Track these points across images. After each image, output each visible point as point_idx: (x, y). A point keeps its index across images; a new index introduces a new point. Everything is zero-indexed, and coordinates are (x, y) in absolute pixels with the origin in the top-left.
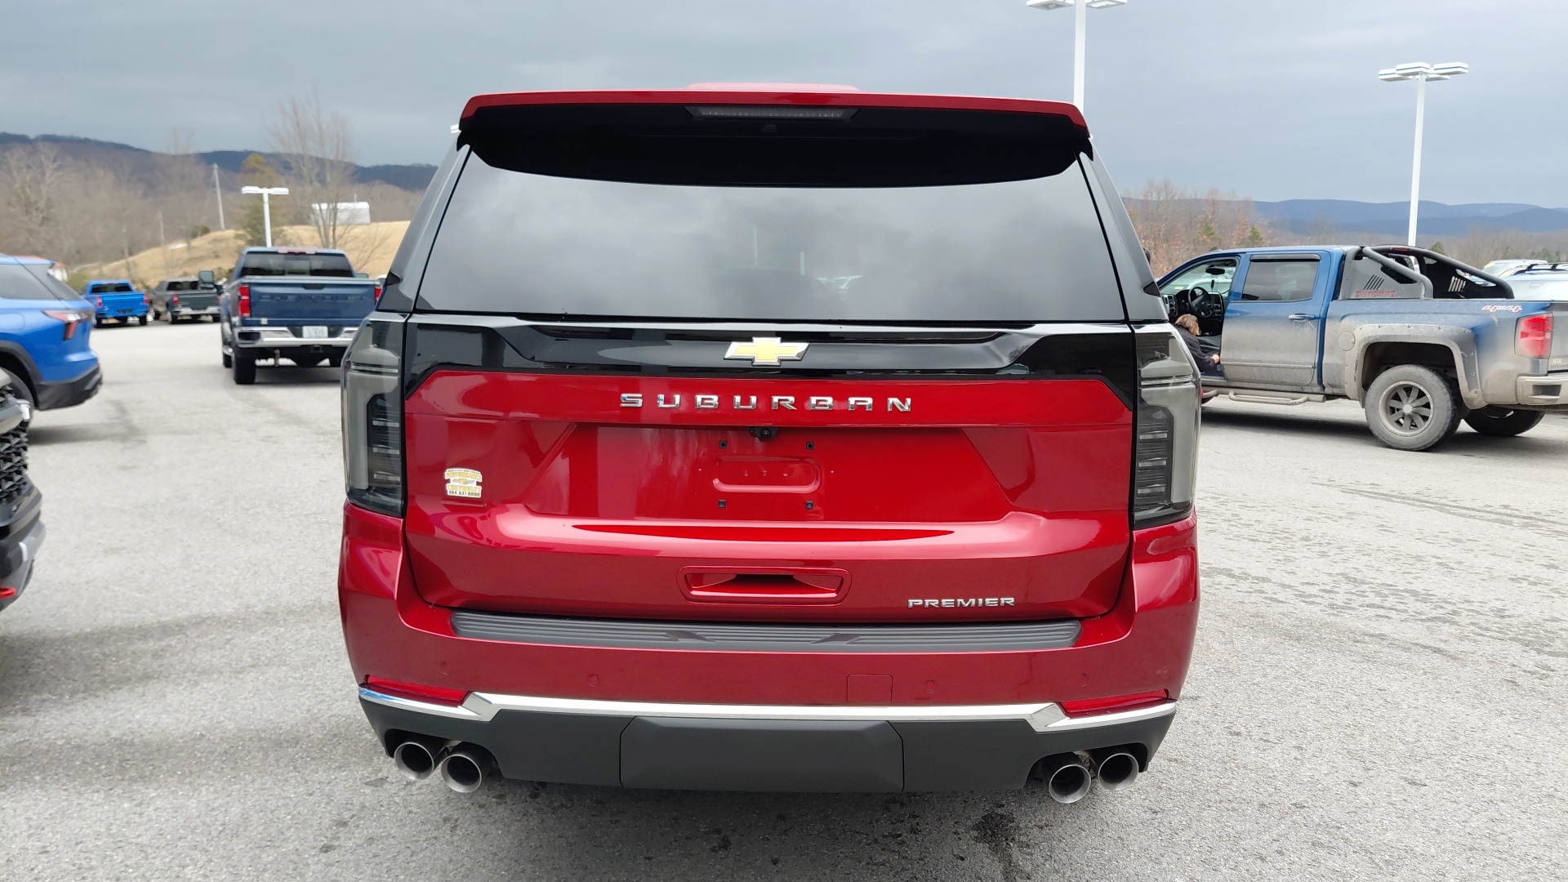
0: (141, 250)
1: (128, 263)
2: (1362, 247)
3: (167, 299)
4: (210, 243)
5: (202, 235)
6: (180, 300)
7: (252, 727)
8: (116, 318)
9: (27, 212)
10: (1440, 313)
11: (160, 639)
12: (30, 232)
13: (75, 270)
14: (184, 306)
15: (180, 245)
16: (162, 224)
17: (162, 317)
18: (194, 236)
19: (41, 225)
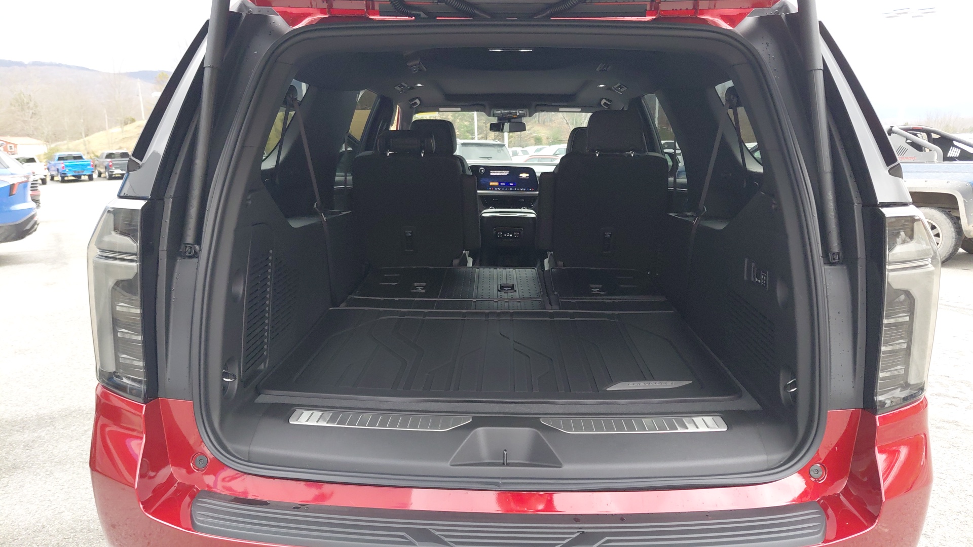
0: (93, 133)
1: (84, 141)
2: (892, 127)
3: (105, 164)
4: (136, 128)
5: (130, 123)
6: (114, 165)
7: (85, 517)
8: (74, 176)
9: (23, 109)
10: (949, 172)
11: (34, 431)
12: (24, 122)
13: (53, 146)
14: (116, 168)
15: (117, 130)
16: (106, 116)
17: (103, 176)
18: (126, 124)
19: (31, 118)
